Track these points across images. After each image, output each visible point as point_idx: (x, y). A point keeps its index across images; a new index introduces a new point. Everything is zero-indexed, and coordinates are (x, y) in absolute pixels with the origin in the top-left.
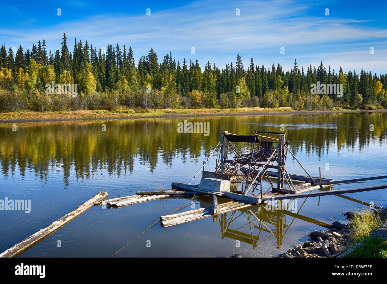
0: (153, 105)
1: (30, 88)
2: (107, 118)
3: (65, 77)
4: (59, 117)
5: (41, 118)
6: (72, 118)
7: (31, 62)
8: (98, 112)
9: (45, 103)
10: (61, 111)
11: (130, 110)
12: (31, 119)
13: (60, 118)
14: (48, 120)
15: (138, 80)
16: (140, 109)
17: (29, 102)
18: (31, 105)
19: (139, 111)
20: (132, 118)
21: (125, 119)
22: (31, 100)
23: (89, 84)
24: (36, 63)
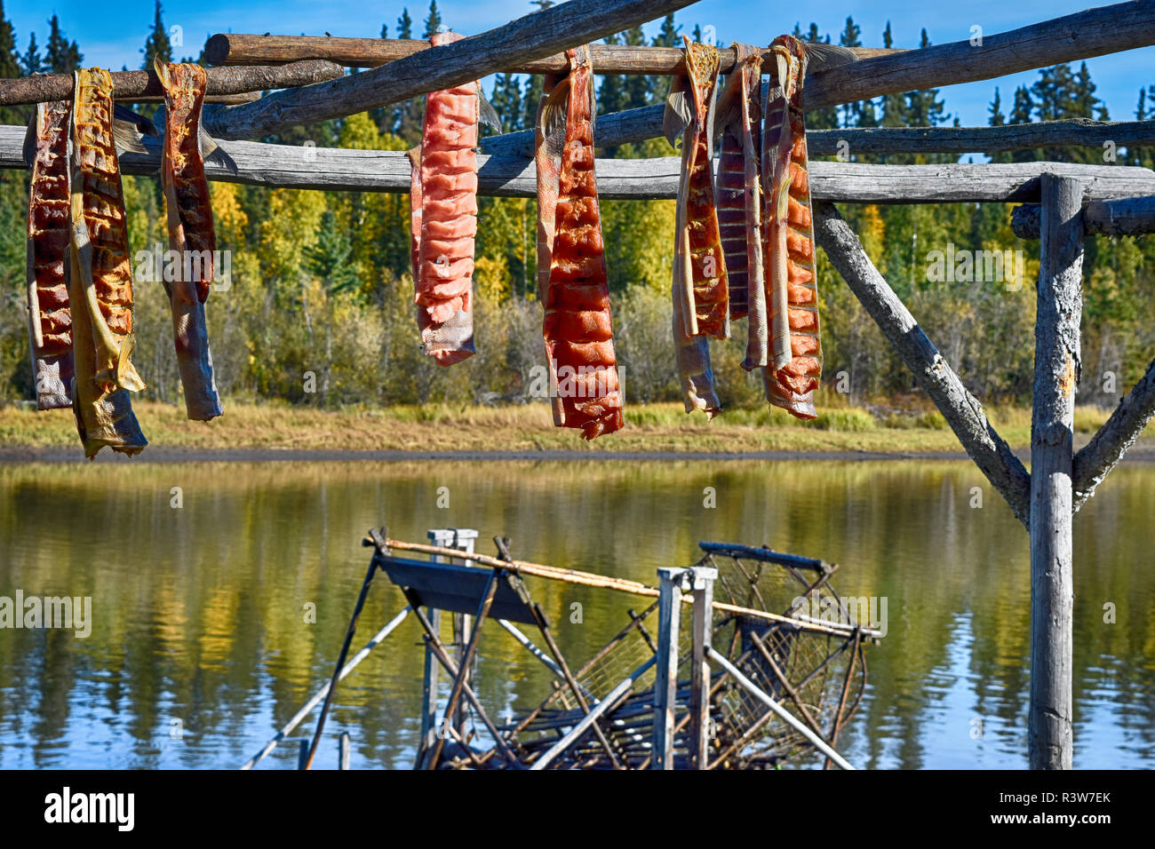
0: (998, 382)
1: (283, 273)
2: (671, 450)
3: (521, 213)
4: (387, 441)
5: (279, 439)
6: (464, 445)
7: (353, 127)
8: (640, 418)
9: (345, 359)
10: (428, 408)
11: (840, 412)
12: (222, 444)
13: (391, 447)
14: (319, 456)
15: (952, 230)
16: (914, 405)
17: (256, 353)
18: (268, 364)
19: (908, 420)
20: (835, 458)
21: (785, 459)
22: (269, 337)
23: (651, 253)
24: (381, 134)
